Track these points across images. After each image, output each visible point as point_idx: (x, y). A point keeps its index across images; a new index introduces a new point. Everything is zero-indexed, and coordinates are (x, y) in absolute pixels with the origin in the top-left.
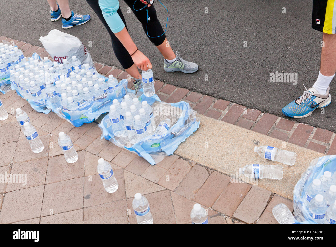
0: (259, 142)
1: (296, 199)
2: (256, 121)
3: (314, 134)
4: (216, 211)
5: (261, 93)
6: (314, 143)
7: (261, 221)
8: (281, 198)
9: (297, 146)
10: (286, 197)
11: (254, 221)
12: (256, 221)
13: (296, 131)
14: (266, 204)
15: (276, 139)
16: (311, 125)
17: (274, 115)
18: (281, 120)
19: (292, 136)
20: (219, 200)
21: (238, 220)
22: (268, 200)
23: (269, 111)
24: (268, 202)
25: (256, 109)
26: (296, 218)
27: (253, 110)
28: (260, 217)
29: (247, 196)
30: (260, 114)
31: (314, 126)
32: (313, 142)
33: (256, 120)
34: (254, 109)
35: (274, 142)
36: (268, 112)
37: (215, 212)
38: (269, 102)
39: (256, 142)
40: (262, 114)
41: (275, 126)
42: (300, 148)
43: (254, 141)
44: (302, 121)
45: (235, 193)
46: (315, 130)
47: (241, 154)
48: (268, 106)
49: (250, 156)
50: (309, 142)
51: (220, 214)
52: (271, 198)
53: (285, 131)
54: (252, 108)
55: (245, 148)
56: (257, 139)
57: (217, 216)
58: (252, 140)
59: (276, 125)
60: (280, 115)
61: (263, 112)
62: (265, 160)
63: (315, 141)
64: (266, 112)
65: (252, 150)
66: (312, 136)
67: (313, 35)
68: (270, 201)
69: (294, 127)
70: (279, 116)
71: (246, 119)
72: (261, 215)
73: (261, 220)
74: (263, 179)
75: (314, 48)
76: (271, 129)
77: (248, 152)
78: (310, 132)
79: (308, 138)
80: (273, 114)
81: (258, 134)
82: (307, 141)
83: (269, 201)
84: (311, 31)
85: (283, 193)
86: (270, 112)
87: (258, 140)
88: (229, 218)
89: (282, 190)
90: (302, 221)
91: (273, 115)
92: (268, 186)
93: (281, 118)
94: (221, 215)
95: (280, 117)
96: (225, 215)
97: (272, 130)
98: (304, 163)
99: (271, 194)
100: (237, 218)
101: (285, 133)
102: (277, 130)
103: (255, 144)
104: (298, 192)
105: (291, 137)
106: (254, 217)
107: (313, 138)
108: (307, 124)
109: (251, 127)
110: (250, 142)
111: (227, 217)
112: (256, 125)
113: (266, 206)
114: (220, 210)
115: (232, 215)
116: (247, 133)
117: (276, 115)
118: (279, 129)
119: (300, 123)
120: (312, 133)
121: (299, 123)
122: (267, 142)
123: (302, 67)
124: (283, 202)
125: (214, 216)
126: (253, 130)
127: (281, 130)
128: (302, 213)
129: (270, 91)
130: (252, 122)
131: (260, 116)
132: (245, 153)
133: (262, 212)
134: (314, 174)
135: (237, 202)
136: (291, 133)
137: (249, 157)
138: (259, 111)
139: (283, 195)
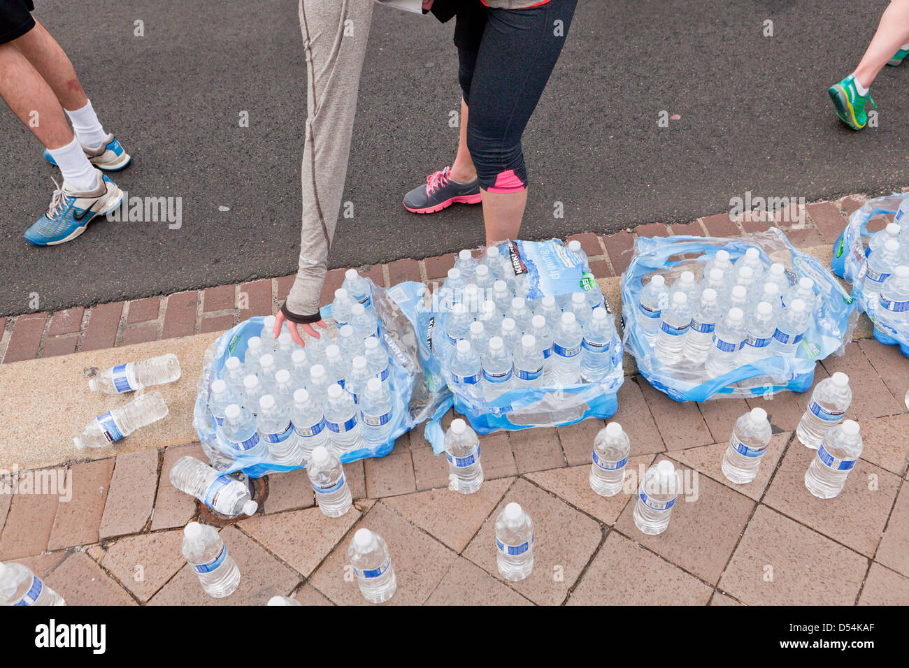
0: (96, 368)
1: (203, 435)
2: (80, 330)
3: (202, 302)
4: (59, 550)
5: (68, 272)
6: (210, 319)
7: (158, 512)
8: (180, 449)
9: (172, 340)
10: (191, 441)
11: (146, 520)
12: (150, 517)
13: (169, 311)
14: (156, 476)
15: (129, 346)
16: (192, 289)
17: (114, 301)
18: (131, 305)
19: (165, 325)
20: (58, 524)
21: (113, 539)
22: (156, 466)
23: (99, 299)
24: (159, 471)
25: (71, 307)
26: (216, 467)
27: (65, 311)
28: (154, 507)
29: (114, 483)
30: (84, 312)
31: (196, 289)
32: (207, 319)
33: (80, 328)
34: (67, 308)
35: (127, 353)
36: (99, 302)
37: (57, 554)
38: (91, 282)
39: (89, 372)
40: (88, 312)
41: (124, 322)
42: (180, 340)
43: (85, 371)
44: (172, 289)
45: (87, 491)
46: (201, 295)
47: (68, 409)
48: (92, 289)
49: (88, 404)
50: (200, 321)
51: (72, 550)
52: (161, 460)
53: (148, 322)
54: (63, 308)
55: (71, 395)
56: (90, 363)
57: (66, 559)
58: (80, 373)
59: (126, 318)
60: (124, 297)
61: (89, 307)
62: (123, 397)
63: (210, 314)
64: (95, 303)
65: (87, 391)
66: (201, 307)
67: (128, 121)
68: (162, 465)
69: (161, 308)
70: (124, 300)
71: (57, 336)
72: (155, 501)
73: (158, 510)
74: (133, 433)
75: (139, 143)
76: (119, 331)
77: (81, 398)
78: (194, 303)
79: (195, 315)
80: (109, 301)
81: (88, 353)
82: (195, 322)
83: (161, 467)
84: (122, 113)
85: (182, 437)
86: (103, 300)
87: (93, 366)
88: (94, 545)
89: (177, 434)
90: (229, 467)
91: (111, 304)
92: (147, 440)
93: (129, 302)
94: (74, 552)
95: (127, 300)
96: (82, 546)
97: (121, 333)
98: (199, 364)
99: (157, 452)
100: (109, 537)
101: (149, 325)
102: (133, 328)
103: (90, 375)
104: (202, 421)
105: (164, 328)
106: (143, 514)
107: (205, 311)
108: (184, 290)
109: (76, 347)
110: (78, 378)
111: (87, 547)
112: (86, 337)
113: (157, 479)
114: (67, 544)
115: (97, 537)
116: (64, 362)
117: (117, 300)
118: (135, 324)
119: (170, 295)
120: (200, 303)
121: (167, 295)
122: (112, 360)
123: (132, 189)
124: (186, 454)
125: (61, 562)
126: (83, 350)
127: (140, 325)
128: (221, 454)
129: (86, 258)
130: (75, 335)
131: (85, 317)
132: (76, 405)
133: (154, 495)
134: (218, 374)
135: (96, 506)
136: (161, 320)
137: (88, 407)
138: (80, 309)
139: (184, 441)
